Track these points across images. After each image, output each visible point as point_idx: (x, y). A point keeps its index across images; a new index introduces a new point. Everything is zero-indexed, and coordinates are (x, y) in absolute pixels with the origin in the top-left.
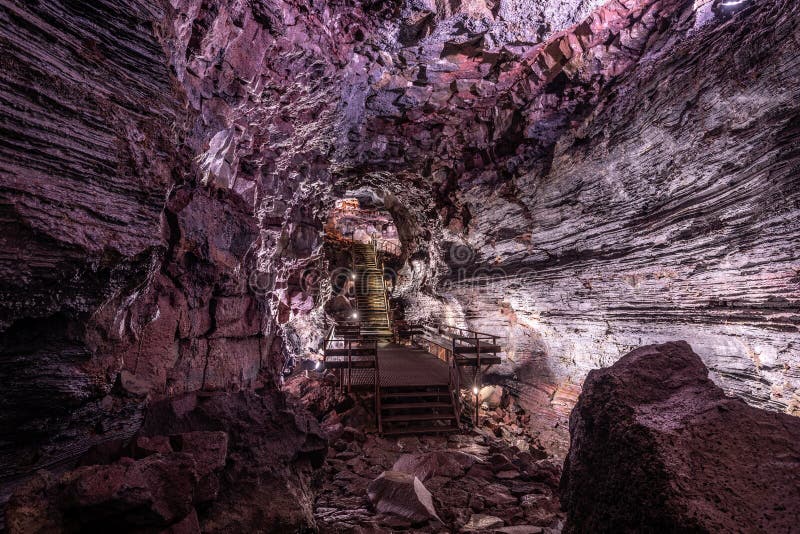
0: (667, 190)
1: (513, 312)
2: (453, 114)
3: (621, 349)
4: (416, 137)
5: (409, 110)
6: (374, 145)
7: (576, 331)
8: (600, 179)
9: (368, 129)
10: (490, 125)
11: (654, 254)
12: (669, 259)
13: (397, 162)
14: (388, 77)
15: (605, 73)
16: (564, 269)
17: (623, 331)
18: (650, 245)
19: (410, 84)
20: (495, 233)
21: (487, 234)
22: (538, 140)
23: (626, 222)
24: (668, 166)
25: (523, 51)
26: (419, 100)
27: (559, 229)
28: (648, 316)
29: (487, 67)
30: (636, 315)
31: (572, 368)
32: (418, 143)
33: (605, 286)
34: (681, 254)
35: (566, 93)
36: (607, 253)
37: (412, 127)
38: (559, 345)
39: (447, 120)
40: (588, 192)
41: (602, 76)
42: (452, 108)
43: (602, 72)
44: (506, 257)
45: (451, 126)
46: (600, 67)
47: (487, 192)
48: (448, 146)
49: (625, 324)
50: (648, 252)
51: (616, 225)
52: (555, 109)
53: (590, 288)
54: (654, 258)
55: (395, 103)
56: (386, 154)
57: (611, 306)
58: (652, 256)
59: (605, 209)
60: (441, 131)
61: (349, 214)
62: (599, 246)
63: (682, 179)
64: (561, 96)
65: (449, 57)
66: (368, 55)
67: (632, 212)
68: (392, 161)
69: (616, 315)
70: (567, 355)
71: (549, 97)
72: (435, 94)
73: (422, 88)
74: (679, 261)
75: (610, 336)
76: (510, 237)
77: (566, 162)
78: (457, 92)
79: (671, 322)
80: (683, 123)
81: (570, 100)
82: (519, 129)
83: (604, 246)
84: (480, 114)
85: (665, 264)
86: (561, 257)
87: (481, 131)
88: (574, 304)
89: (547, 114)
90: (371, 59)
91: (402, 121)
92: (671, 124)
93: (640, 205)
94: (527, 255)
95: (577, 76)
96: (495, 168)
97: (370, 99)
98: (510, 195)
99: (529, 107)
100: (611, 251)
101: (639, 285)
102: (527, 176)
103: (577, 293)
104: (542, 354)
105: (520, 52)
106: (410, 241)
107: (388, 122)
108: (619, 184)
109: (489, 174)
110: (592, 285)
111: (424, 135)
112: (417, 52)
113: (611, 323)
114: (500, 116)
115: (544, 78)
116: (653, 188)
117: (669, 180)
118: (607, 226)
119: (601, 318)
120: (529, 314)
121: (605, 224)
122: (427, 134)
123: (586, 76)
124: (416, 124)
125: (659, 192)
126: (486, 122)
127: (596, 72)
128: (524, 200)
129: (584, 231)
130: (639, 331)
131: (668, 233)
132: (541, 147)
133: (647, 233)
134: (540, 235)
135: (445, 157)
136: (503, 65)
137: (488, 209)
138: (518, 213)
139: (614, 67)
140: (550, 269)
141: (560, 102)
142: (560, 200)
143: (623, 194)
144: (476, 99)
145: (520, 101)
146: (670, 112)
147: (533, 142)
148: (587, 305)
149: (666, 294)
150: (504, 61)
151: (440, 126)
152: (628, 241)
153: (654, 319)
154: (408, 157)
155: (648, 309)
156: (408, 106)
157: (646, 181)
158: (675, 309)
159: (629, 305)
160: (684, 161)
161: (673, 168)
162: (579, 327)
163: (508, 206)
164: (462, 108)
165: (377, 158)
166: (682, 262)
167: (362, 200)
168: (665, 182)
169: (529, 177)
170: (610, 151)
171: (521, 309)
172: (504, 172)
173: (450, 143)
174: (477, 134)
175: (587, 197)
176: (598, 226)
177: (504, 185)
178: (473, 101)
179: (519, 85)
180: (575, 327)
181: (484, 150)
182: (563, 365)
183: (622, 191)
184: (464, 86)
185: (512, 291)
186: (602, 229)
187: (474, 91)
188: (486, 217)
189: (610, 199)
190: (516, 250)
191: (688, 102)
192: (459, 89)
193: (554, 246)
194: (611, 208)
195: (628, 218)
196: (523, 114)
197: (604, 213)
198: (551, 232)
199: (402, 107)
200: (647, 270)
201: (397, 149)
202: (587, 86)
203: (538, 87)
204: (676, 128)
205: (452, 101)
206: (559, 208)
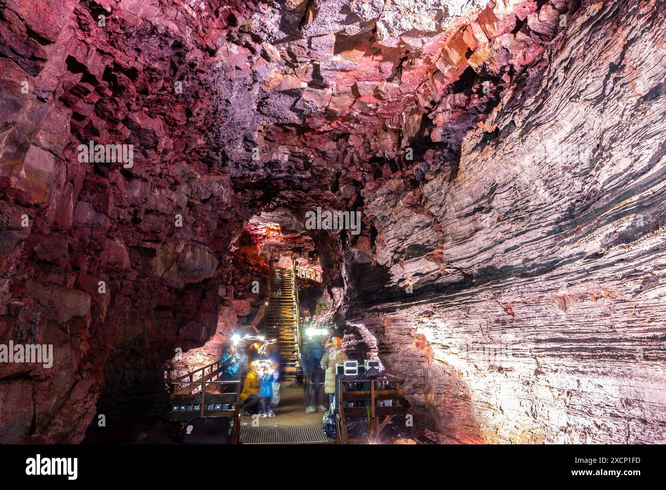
0: (596, 182)
1: (429, 345)
2: (357, 121)
3: (556, 394)
4: (321, 148)
5: (309, 116)
6: (274, 157)
7: (500, 369)
8: (514, 178)
9: (266, 138)
10: (398, 133)
11: (588, 267)
12: (606, 272)
13: (303, 176)
14: (280, 76)
15: (514, 62)
16: (481, 291)
17: (556, 371)
18: (581, 255)
19: (305, 85)
20: (404, 250)
21: (395, 252)
22: (446, 144)
23: (550, 228)
24: (594, 151)
25: (423, 43)
26: (318, 105)
27: (473, 242)
28: (586, 350)
29: (388, 67)
30: (571, 350)
31: (499, 418)
32: (324, 154)
33: (530, 312)
34: (621, 265)
35: (474, 90)
36: (529, 269)
37: (316, 137)
38: (483, 387)
39: (352, 128)
40: (504, 195)
41: (512, 66)
42: (355, 114)
43: (511, 62)
44: (418, 278)
45: (357, 134)
46: (509, 56)
47: (392, 203)
48: (355, 157)
49: (558, 361)
50: (579, 264)
51: (538, 233)
52: (464, 108)
53: (513, 315)
54: (588, 273)
55: (293, 108)
56: (290, 167)
57: (539, 337)
58: (584, 270)
59: (523, 214)
60: (347, 141)
61: (274, 240)
62: (520, 261)
63: (613, 164)
64: (469, 94)
65: (344, 54)
66: (247, 46)
67: (556, 216)
68: (298, 175)
69: (547, 349)
70: (493, 401)
71: (457, 96)
72: (335, 99)
73: (320, 91)
74: (619, 274)
75: (540, 376)
76: (420, 255)
77: (476, 160)
78: (360, 96)
79: (617, 358)
80: (607, 92)
81: (479, 97)
82: (426, 133)
83: (527, 260)
84: (387, 122)
85: (602, 280)
86: (478, 277)
87: (389, 140)
88: (496, 335)
89: (455, 115)
90: (253, 51)
91: (303, 130)
92: (593, 96)
93: (565, 207)
94: (440, 275)
95: (484, 68)
96: (402, 177)
97: (262, 103)
98: (418, 205)
99: (436, 108)
100: (534, 266)
101: (572, 309)
102: (434, 182)
103: (497, 321)
104: (466, 398)
105: (419, 45)
106: (331, 267)
107: (289, 131)
108: (538, 182)
109: (395, 183)
110: (515, 310)
111: (330, 146)
112: (306, 46)
113: (540, 360)
114: (407, 123)
115: (449, 75)
116: (578, 183)
117: (598, 169)
118: (527, 234)
119: (528, 353)
120: (445, 347)
121: (524, 232)
122: (333, 145)
123: (494, 68)
124: (320, 133)
125: (586, 187)
126: (392, 129)
127: (505, 64)
128: (433, 210)
129: (501, 242)
130: (576, 371)
131: (602, 237)
132: (451, 150)
133: (575, 241)
134: (453, 251)
135: (353, 169)
136: (405, 64)
137: (395, 222)
138: (428, 225)
139: (524, 56)
140: (465, 292)
141: (469, 101)
142: (472, 208)
143: (543, 194)
144: (380, 103)
145: (427, 104)
146: (589, 81)
147: (442, 145)
148: (510, 336)
149: (607, 321)
150: (405, 59)
151: (345, 136)
152: (553, 253)
153: (595, 355)
154: (315, 171)
155: (586, 341)
156: (306, 112)
157: (570, 176)
158: (620, 340)
159: (562, 336)
160: (613, 140)
161: (601, 153)
162: (504, 365)
163: (416, 218)
164: (366, 114)
165: (281, 172)
166: (624, 276)
167: (283, 225)
168: (593, 172)
169: (435, 182)
170: (523, 141)
171: (436, 341)
172: (411, 181)
173: (357, 153)
174: (384, 143)
175: (502, 201)
176: (516, 235)
177: (411, 193)
178: (377, 105)
179: (426, 86)
180: (498, 364)
181: (393, 160)
182: (489, 413)
183: (542, 191)
184: (366, 88)
185: (426, 320)
186: (522, 239)
187: (377, 94)
188: (393, 232)
189: (528, 201)
190: (428, 270)
191: (612, 63)
192: (361, 92)
193: (469, 264)
194: (531, 213)
195: (551, 224)
196: (430, 116)
197: (522, 219)
198: (464, 246)
199: (300, 112)
200: (580, 289)
201: (302, 162)
202: (496, 80)
203: (444, 86)
204: (599, 99)
205: (355, 106)
206: (471, 218)
